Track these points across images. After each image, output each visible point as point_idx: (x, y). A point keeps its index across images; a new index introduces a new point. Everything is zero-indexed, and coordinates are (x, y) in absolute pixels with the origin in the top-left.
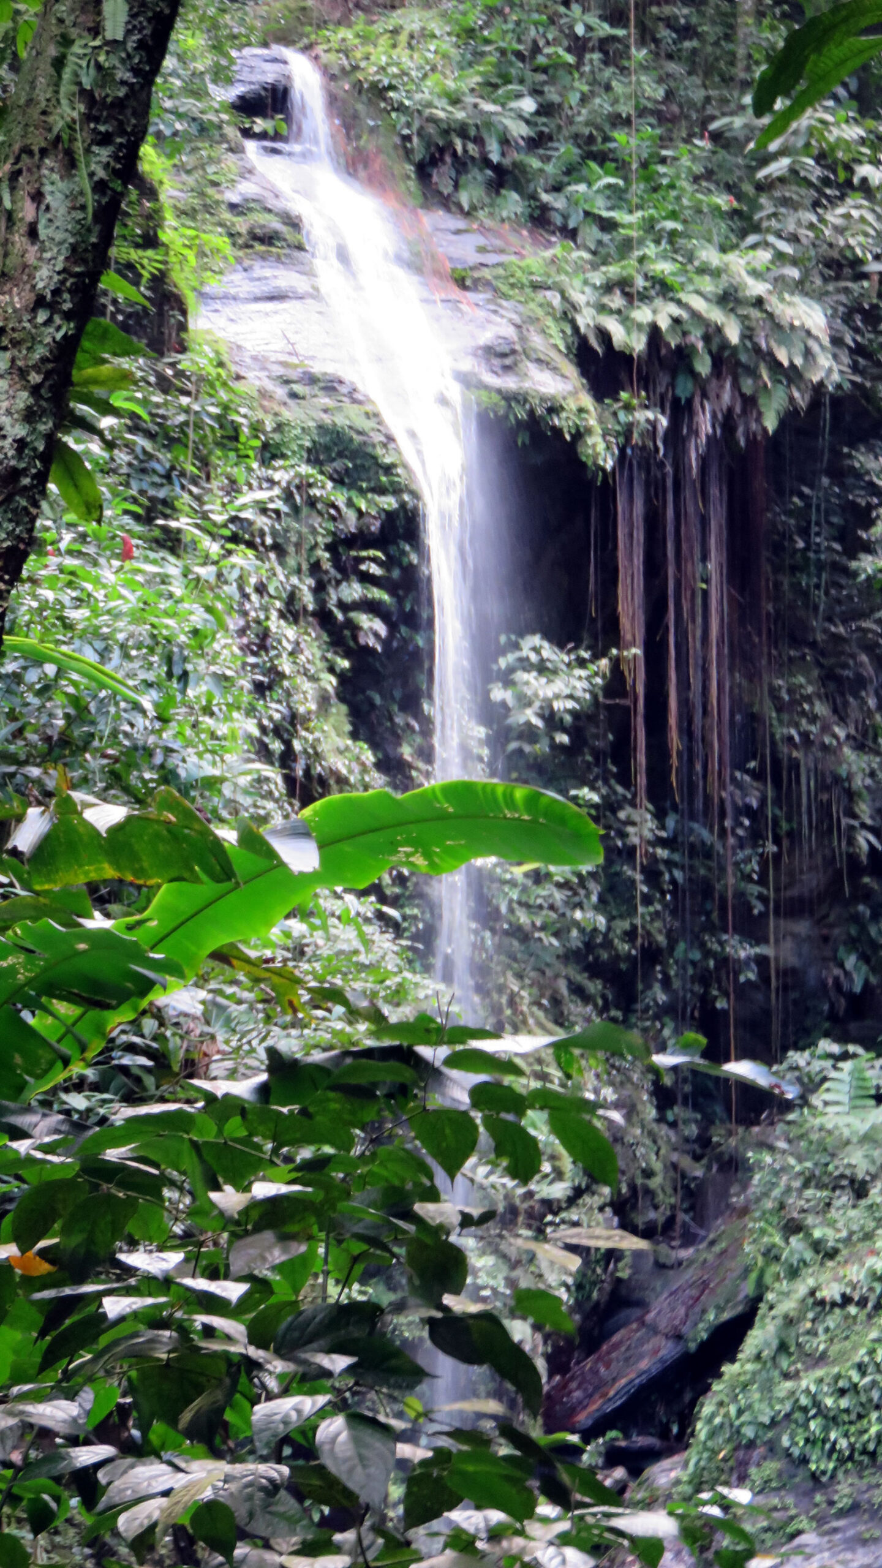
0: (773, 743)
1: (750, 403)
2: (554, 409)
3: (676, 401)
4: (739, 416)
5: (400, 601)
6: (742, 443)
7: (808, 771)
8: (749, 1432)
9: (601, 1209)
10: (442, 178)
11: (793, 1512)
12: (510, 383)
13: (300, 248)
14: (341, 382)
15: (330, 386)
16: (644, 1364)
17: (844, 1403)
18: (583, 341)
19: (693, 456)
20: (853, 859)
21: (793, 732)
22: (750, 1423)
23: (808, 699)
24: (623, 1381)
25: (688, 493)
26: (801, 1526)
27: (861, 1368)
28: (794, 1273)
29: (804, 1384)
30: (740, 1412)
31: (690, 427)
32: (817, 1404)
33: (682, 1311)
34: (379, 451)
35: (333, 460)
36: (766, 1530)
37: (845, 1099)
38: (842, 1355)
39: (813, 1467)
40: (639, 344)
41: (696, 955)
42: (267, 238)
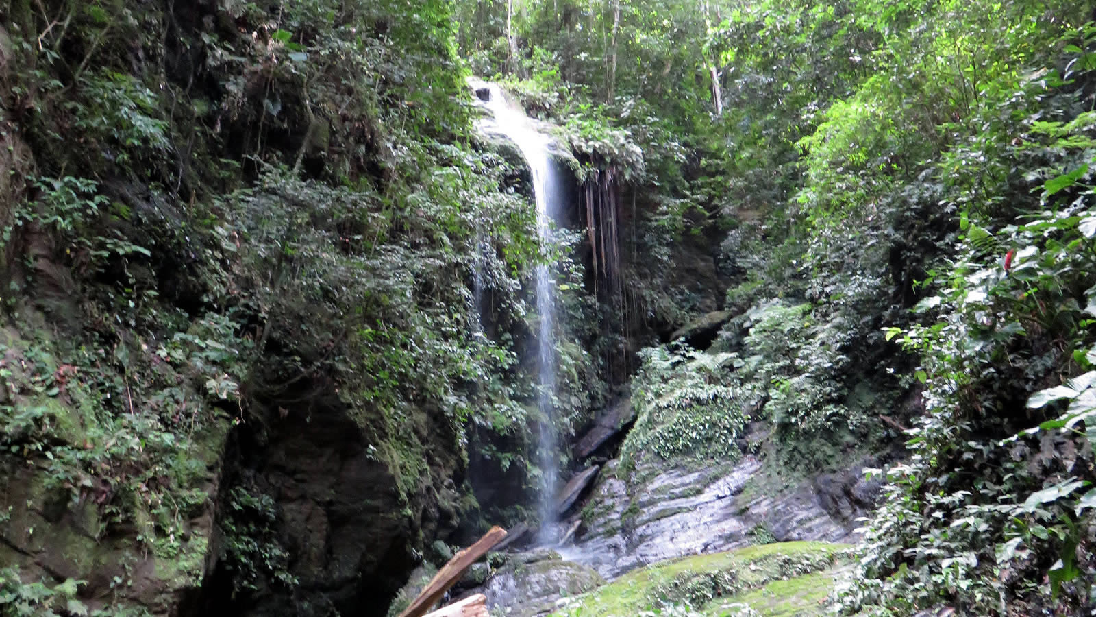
1: (621, 173)
2: (567, 161)
3: (601, 169)
4: (619, 177)
6: (619, 183)
7: (635, 294)
8: (640, 447)
10: (534, 112)
11: (656, 469)
12: (555, 152)
13: (493, 116)
15: (503, 136)
16: (603, 436)
17: (671, 435)
18: (575, 149)
19: (606, 185)
22: (640, 444)
24: (596, 442)
25: (605, 196)
27: (676, 425)
28: (649, 402)
29: (657, 430)
30: (636, 442)
31: (605, 178)
32: (662, 436)
33: (612, 423)
34: (518, 154)
35: (505, 154)
36: (648, 474)
37: (657, 359)
38: (669, 421)
39: (662, 455)
40: (590, 151)
42: (485, 114)
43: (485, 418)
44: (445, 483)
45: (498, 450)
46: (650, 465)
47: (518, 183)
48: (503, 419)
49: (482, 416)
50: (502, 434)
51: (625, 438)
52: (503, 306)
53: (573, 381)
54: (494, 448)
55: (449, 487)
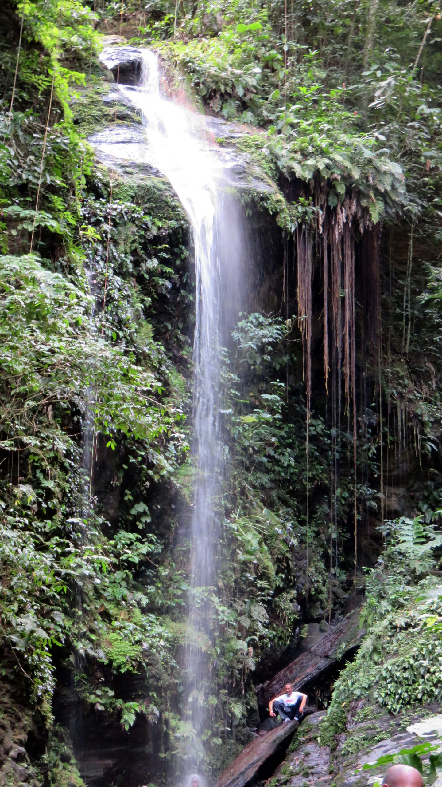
0: (384, 396)
1: (365, 211)
2: (264, 199)
3: (329, 207)
4: (361, 218)
5: (181, 277)
6: (362, 231)
7: (402, 411)
8: (358, 692)
9: (291, 601)
10: (215, 104)
11: (378, 730)
12: (243, 185)
13: (139, 123)
14: (151, 168)
15: (146, 169)
16: (309, 671)
17: (406, 675)
18: (281, 174)
19: (337, 233)
20: (424, 456)
21: (394, 391)
22: (358, 688)
23: (402, 378)
24: (299, 679)
25: (334, 252)
26: (382, 736)
27: (415, 658)
28: (382, 616)
29: (385, 666)
30: (353, 684)
31: (335, 220)
32: (392, 676)
33: (329, 644)
34: (169, 200)
35: (146, 203)
36: (365, 739)
37: (411, 539)
38: (406, 651)
39: (389, 707)
40: (309, 176)
41: (346, 495)
42: (123, 117)
43: (96, 645)
44: (12, 753)
45: (116, 697)
46: (369, 724)
47: (166, 250)
48: (126, 646)
49: (92, 641)
50: (123, 671)
51: (337, 676)
52: (132, 460)
53: (263, 576)
54: (111, 693)
55: (19, 759)
